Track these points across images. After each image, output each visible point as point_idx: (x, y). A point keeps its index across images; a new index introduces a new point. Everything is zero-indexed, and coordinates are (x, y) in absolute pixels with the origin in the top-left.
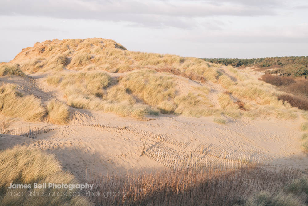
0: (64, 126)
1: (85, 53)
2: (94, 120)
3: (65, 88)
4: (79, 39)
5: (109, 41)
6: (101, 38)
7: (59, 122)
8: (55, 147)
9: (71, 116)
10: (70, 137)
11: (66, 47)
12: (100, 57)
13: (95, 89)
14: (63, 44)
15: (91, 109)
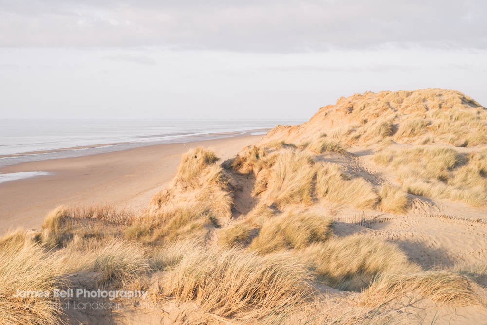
0: (402, 215)
1: (419, 118)
2: (438, 210)
3: (397, 169)
4: (404, 92)
5: (453, 93)
6: (440, 89)
7: (395, 211)
8: (394, 238)
9: (410, 204)
10: (410, 229)
11: (386, 105)
12: (441, 123)
13: (437, 170)
14: (381, 100)
15: (434, 196)
